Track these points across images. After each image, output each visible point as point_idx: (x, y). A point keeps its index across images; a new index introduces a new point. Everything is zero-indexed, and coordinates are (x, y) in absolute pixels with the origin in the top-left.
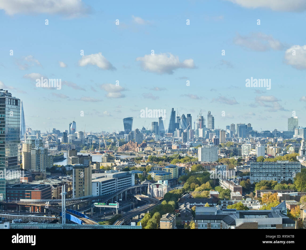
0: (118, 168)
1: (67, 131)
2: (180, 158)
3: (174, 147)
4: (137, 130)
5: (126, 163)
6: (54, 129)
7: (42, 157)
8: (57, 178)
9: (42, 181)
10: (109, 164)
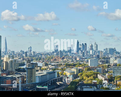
0: (50, 69)
1: (27, 51)
2: (80, 64)
3: (78, 59)
4: (61, 51)
5: (54, 67)
6: (21, 50)
7: (13, 64)
8: (20, 74)
9: (12, 75)
10: (46, 67)
